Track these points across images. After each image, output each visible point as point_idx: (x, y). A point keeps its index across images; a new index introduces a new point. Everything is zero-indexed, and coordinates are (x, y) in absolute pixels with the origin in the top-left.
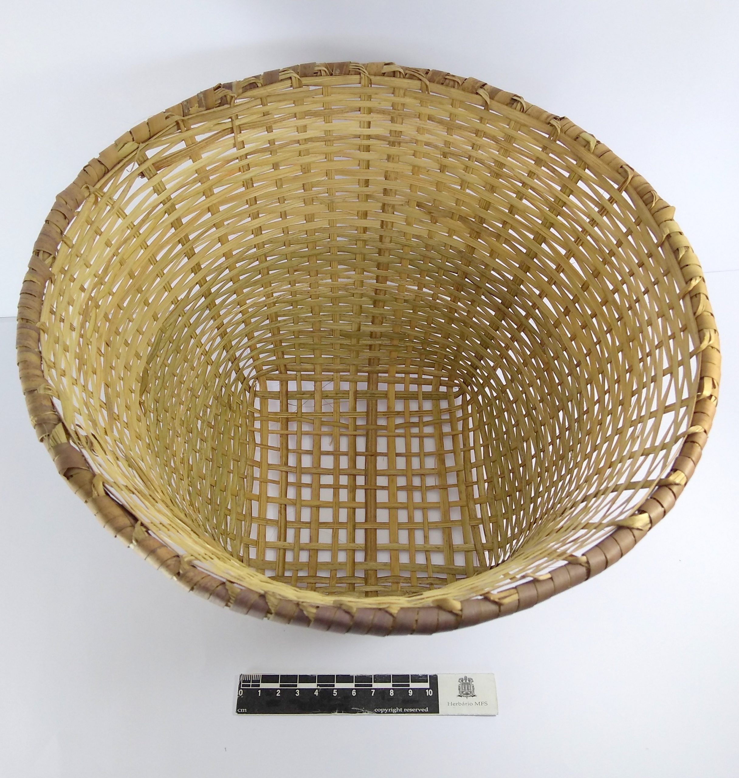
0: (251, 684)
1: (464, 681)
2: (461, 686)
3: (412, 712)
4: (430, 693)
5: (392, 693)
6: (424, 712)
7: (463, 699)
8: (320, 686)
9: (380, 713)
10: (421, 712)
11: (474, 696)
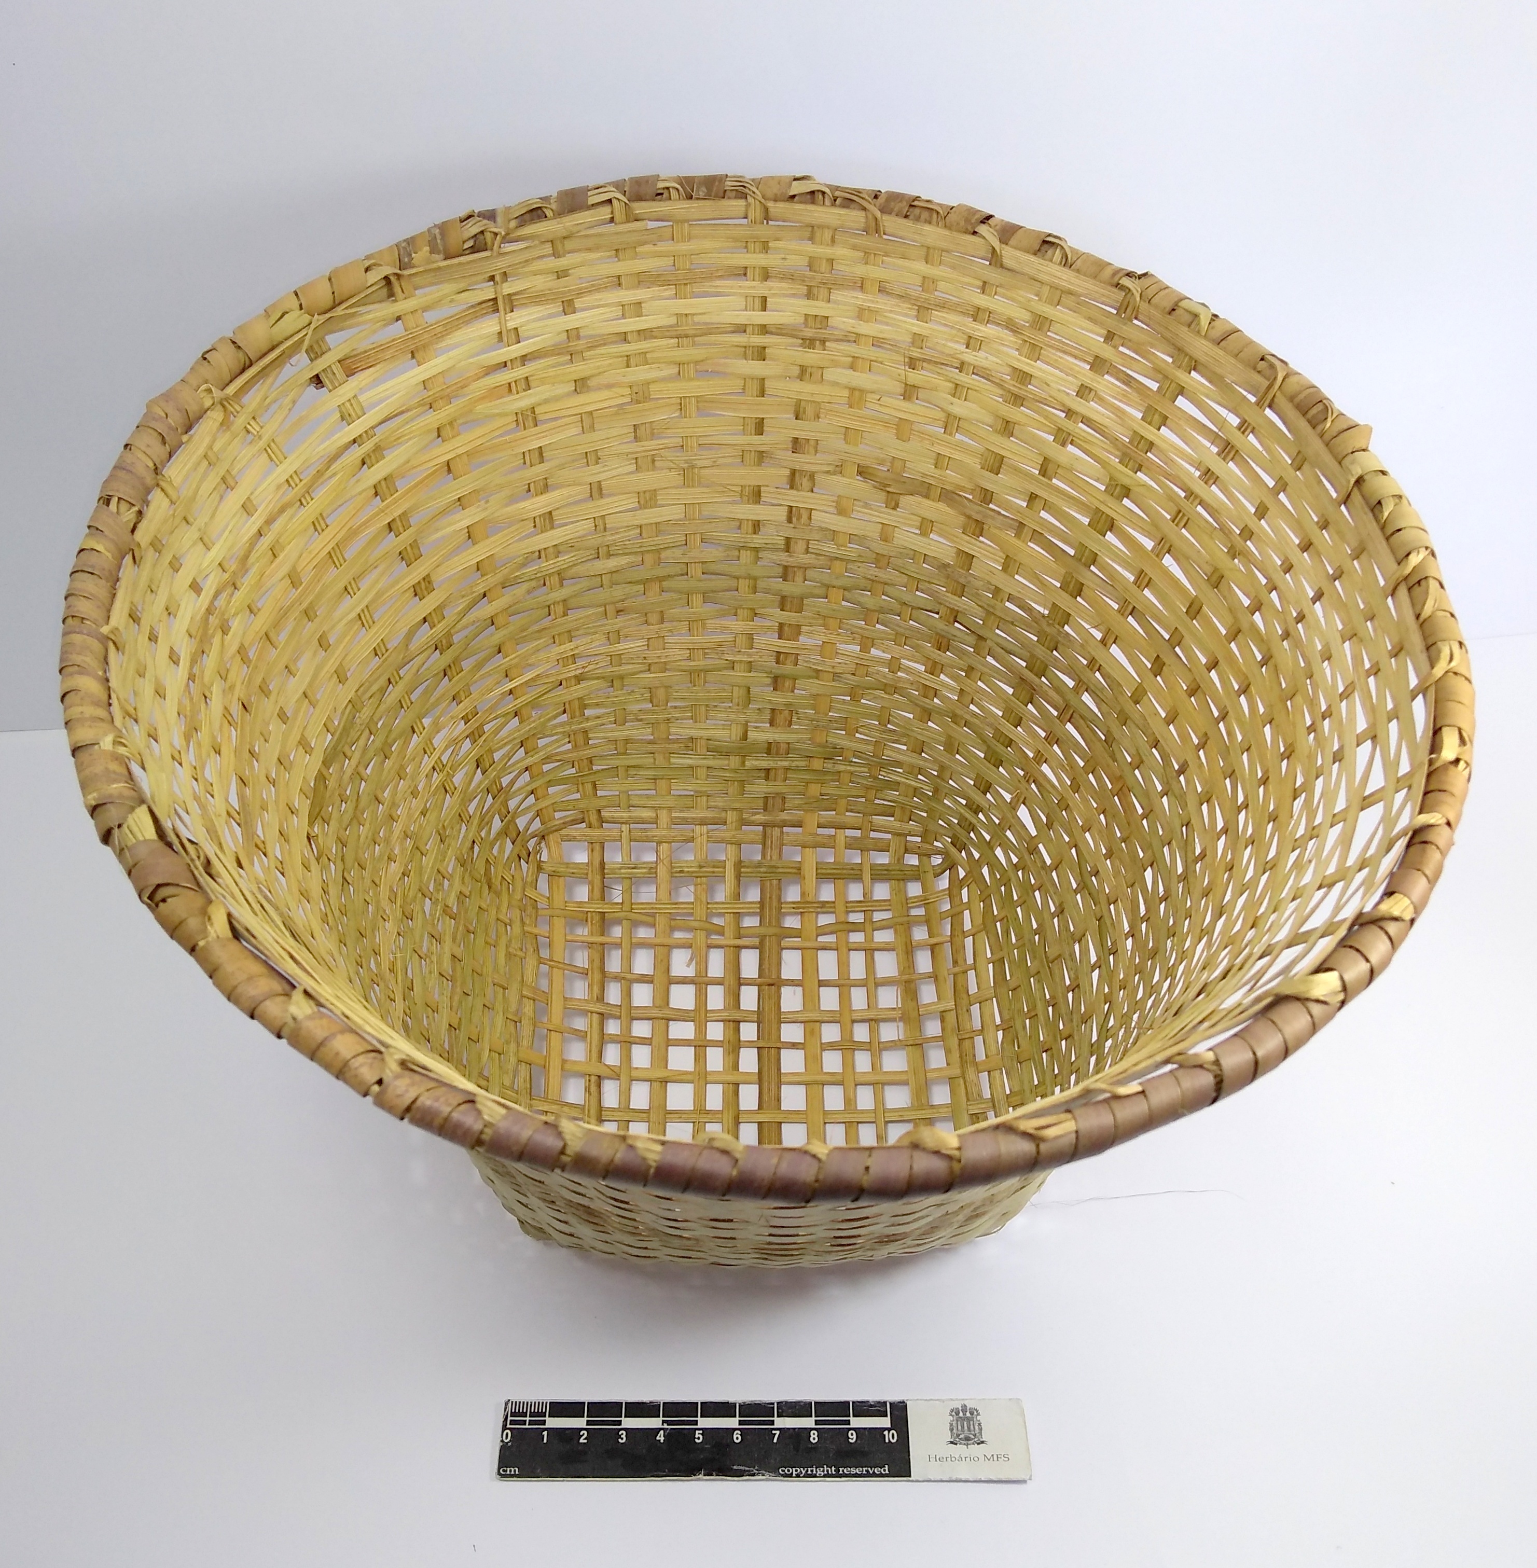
0: (528, 1419)
1: (961, 1414)
2: (954, 1424)
3: (856, 1475)
4: (891, 1437)
5: (814, 1437)
6: (881, 1475)
7: (961, 1449)
8: (669, 1423)
9: (791, 1476)
10: (874, 1475)
11: (983, 1442)
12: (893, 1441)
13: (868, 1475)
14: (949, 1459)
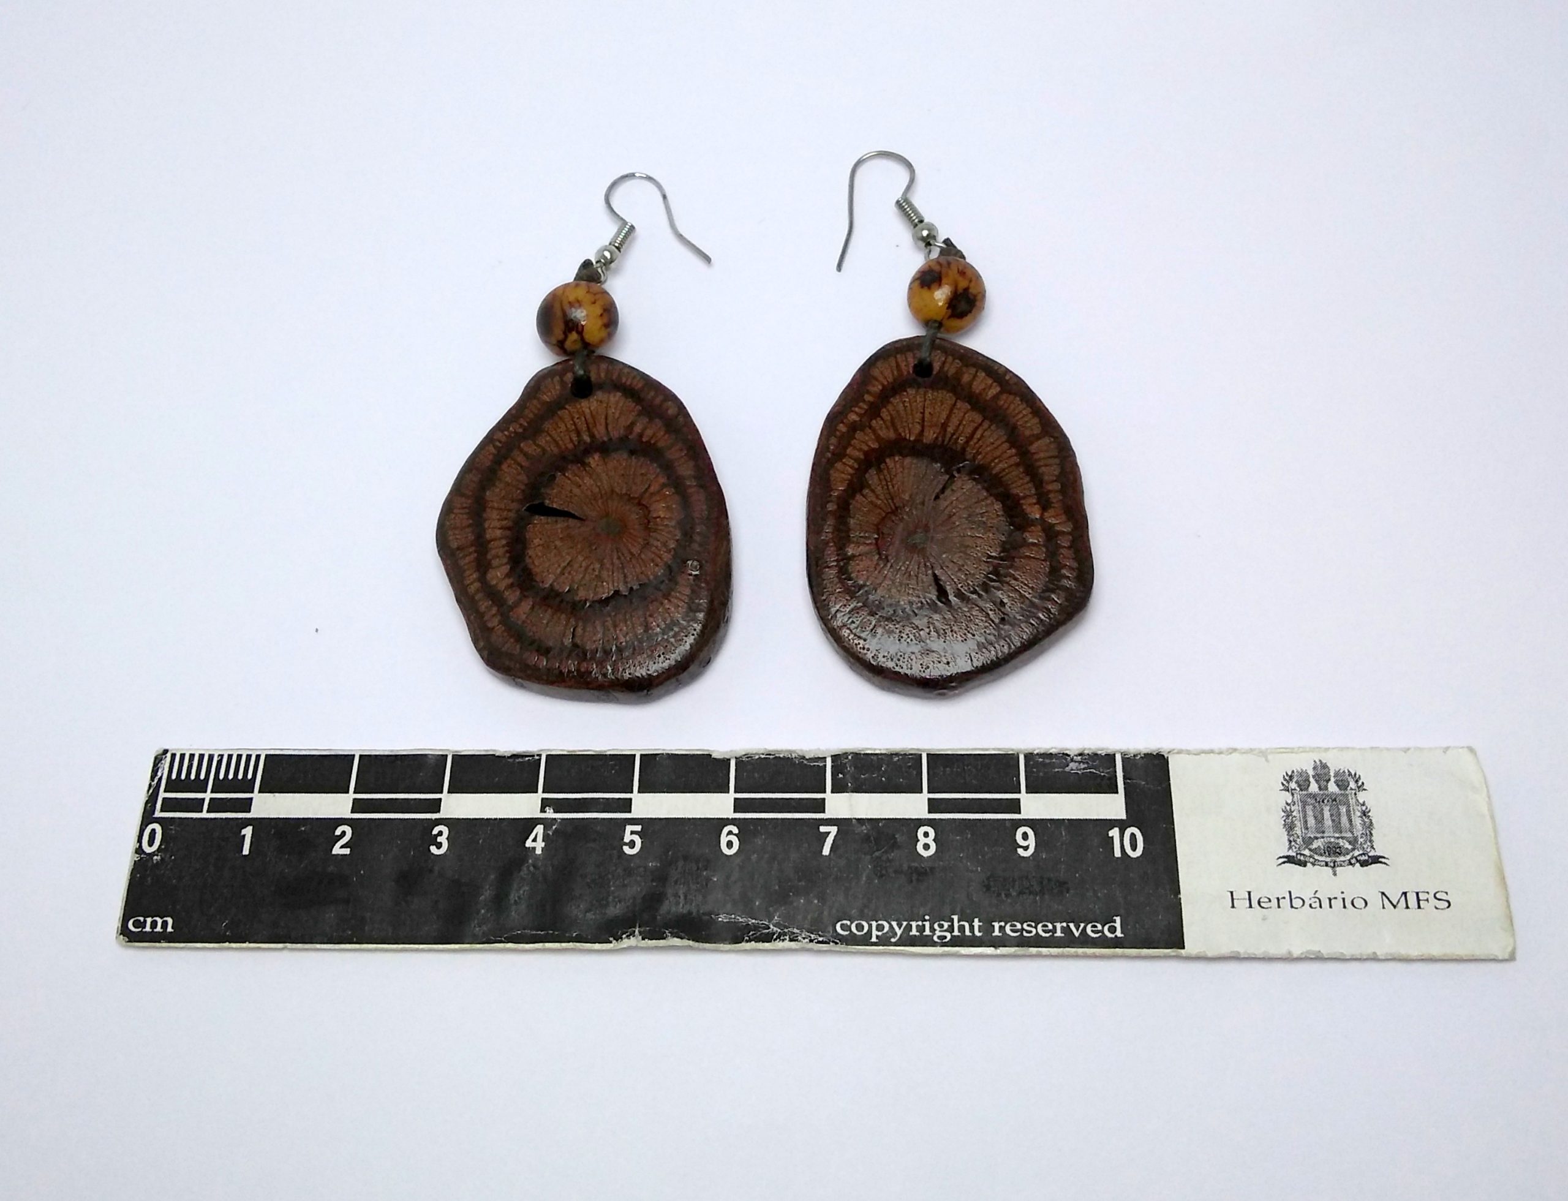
12: (1134, 855)
13: (1069, 941)
14: (1285, 903)
